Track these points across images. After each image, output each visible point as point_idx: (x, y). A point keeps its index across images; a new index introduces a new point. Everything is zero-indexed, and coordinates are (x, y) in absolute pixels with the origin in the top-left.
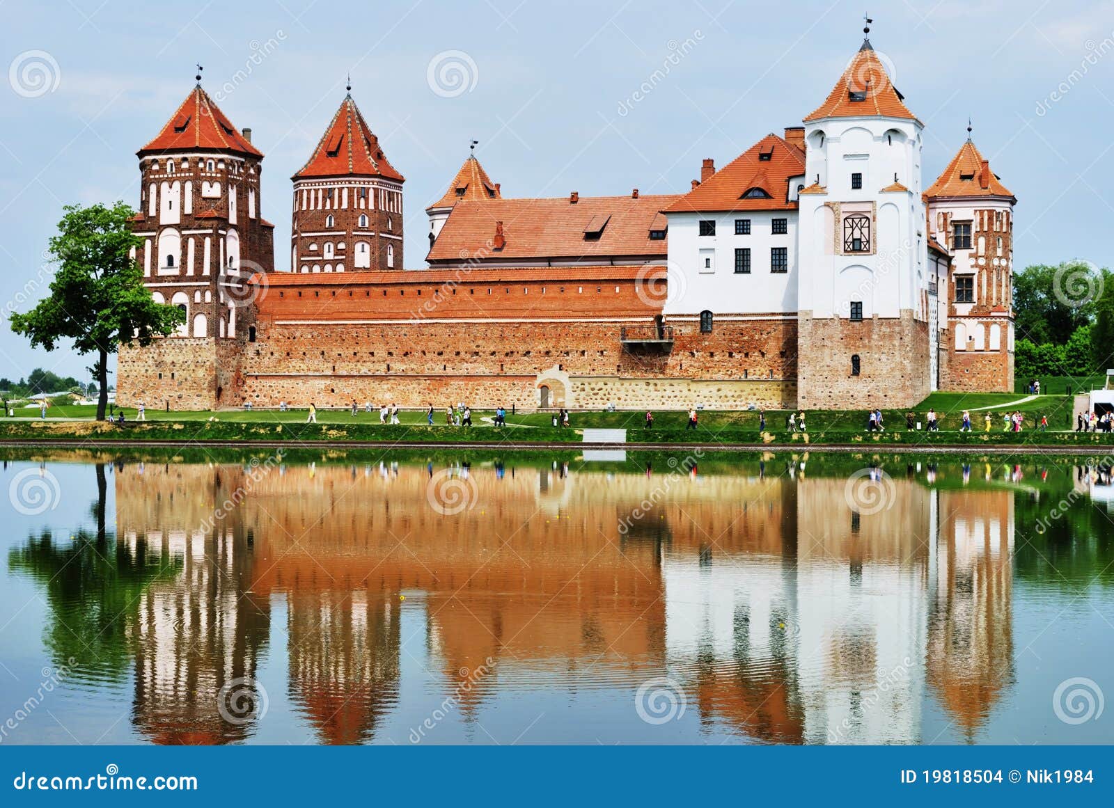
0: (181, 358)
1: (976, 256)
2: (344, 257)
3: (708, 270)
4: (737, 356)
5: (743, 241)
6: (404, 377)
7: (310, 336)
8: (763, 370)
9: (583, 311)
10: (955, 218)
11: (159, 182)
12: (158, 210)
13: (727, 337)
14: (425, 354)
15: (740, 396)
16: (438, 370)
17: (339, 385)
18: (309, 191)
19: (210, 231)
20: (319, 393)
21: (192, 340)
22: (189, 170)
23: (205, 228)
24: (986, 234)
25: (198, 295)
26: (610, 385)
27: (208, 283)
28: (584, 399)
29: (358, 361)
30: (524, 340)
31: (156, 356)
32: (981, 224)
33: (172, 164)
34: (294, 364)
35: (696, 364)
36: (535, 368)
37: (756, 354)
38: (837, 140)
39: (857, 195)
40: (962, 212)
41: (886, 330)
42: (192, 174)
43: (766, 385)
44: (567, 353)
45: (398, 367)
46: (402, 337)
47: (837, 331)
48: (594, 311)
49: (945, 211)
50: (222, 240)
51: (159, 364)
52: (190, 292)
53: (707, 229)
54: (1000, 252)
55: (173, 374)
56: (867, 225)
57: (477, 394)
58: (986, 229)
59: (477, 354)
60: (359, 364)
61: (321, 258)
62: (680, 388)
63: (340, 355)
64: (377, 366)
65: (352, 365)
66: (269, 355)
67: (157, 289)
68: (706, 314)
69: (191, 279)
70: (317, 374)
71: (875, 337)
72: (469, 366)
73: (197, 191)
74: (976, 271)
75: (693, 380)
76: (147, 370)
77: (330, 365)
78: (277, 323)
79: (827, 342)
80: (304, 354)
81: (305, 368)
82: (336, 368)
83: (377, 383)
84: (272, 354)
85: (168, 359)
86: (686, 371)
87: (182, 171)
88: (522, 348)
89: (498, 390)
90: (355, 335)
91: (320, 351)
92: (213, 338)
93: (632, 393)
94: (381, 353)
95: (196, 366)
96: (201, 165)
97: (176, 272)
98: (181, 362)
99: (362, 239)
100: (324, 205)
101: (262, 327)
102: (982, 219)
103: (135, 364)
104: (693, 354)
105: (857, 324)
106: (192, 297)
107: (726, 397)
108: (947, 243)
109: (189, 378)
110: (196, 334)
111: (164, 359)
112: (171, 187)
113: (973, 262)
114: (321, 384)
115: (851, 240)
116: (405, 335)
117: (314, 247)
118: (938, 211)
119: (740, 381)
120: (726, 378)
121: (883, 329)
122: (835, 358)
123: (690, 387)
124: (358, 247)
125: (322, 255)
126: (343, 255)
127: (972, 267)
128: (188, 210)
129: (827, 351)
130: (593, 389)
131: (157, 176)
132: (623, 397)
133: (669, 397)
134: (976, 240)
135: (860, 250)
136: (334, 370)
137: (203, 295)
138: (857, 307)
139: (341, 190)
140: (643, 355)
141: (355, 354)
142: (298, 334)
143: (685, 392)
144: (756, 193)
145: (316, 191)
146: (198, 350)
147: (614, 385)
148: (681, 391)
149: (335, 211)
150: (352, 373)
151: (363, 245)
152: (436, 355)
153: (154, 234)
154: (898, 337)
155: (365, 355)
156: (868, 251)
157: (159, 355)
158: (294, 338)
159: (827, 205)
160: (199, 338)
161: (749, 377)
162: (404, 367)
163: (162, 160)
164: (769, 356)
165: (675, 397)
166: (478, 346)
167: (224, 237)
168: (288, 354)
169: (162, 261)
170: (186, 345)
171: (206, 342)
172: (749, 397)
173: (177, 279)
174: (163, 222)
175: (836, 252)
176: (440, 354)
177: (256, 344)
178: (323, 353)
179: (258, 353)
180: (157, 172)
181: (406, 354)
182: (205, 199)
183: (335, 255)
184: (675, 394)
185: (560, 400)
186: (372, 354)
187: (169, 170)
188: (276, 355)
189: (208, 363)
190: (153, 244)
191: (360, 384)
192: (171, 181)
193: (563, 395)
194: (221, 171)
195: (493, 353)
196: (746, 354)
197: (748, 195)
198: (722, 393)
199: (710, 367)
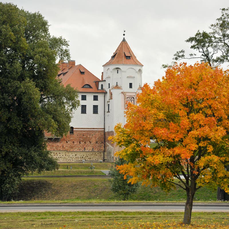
3: (72, 112)
4: (82, 143)
5: (84, 103)
8: (90, 148)
13: (79, 136)
15: (83, 157)
35: (68, 146)
37: (88, 142)
38: (125, 72)
39: (131, 90)
43: (91, 153)
56: (133, 100)
62: (63, 154)
68: (72, 128)
75: (67, 151)
86: (65, 148)
104: (67, 142)
107: (78, 157)
119: (83, 151)
120: (78, 151)
123: (66, 154)
133: (59, 158)
140: (50, 142)
143: (64, 156)
148: (63, 155)
159: (122, 93)
161: (86, 151)
164: (93, 143)
165: (61, 157)
172: (86, 158)
175: (125, 109)
184: (61, 156)
196: (85, 142)
197: (85, 87)
198: (77, 156)
199: (73, 147)
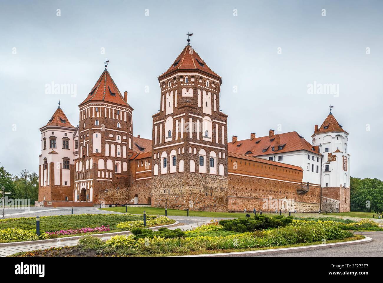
2: (126, 143)
3: (308, 170)
12: (202, 104)
16: (263, 197)
17: (238, 201)
18: (107, 109)
20: (232, 205)
21: (219, 177)
23: (222, 121)
25: (220, 154)
27: (225, 149)
30: (280, 187)
36: (282, 197)
39: (346, 154)
44: (287, 193)
45: (253, 195)
47: (344, 191)
51: (206, 188)
52: (217, 151)
55: (212, 194)
59: (271, 191)
60: (243, 193)
61: (115, 141)
64: (248, 194)
67: (203, 147)
69: (218, 145)
70: (232, 196)
72: (269, 195)
76: (200, 191)
77: (235, 193)
79: (343, 194)
82: (237, 194)
85: (210, 186)
88: (280, 190)
90: (242, 180)
91: (233, 186)
92: (227, 177)
93: (297, 207)
95: (221, 190)
97: (211, 140)
98: (215, 187)
103: (195, 187)
106: (218, 155)
109: (218, 196)
110: (220, 174)
111: (208, 185)
114: (233, 201)
116: (256, 182)
117: (111, 136)
125: (116, 140)
126: (125, 142)
128: (215, 109)
137: (222, 155)
138: (345, 184)
139: (123, 112)
141: (242, 189)
146: (221, 182)
149: (121, 121)
150: (242, 197)
152: (262, 191)
153: (200, 117)
157: (205, 183)
169: (204, 133)
170: (216, 179)
171: (224, 178)
173: (211, 144)
175: (343, 169)
183: (122, 141)
186: (247, 189)
189: (226, 189)
195: (274, 191)
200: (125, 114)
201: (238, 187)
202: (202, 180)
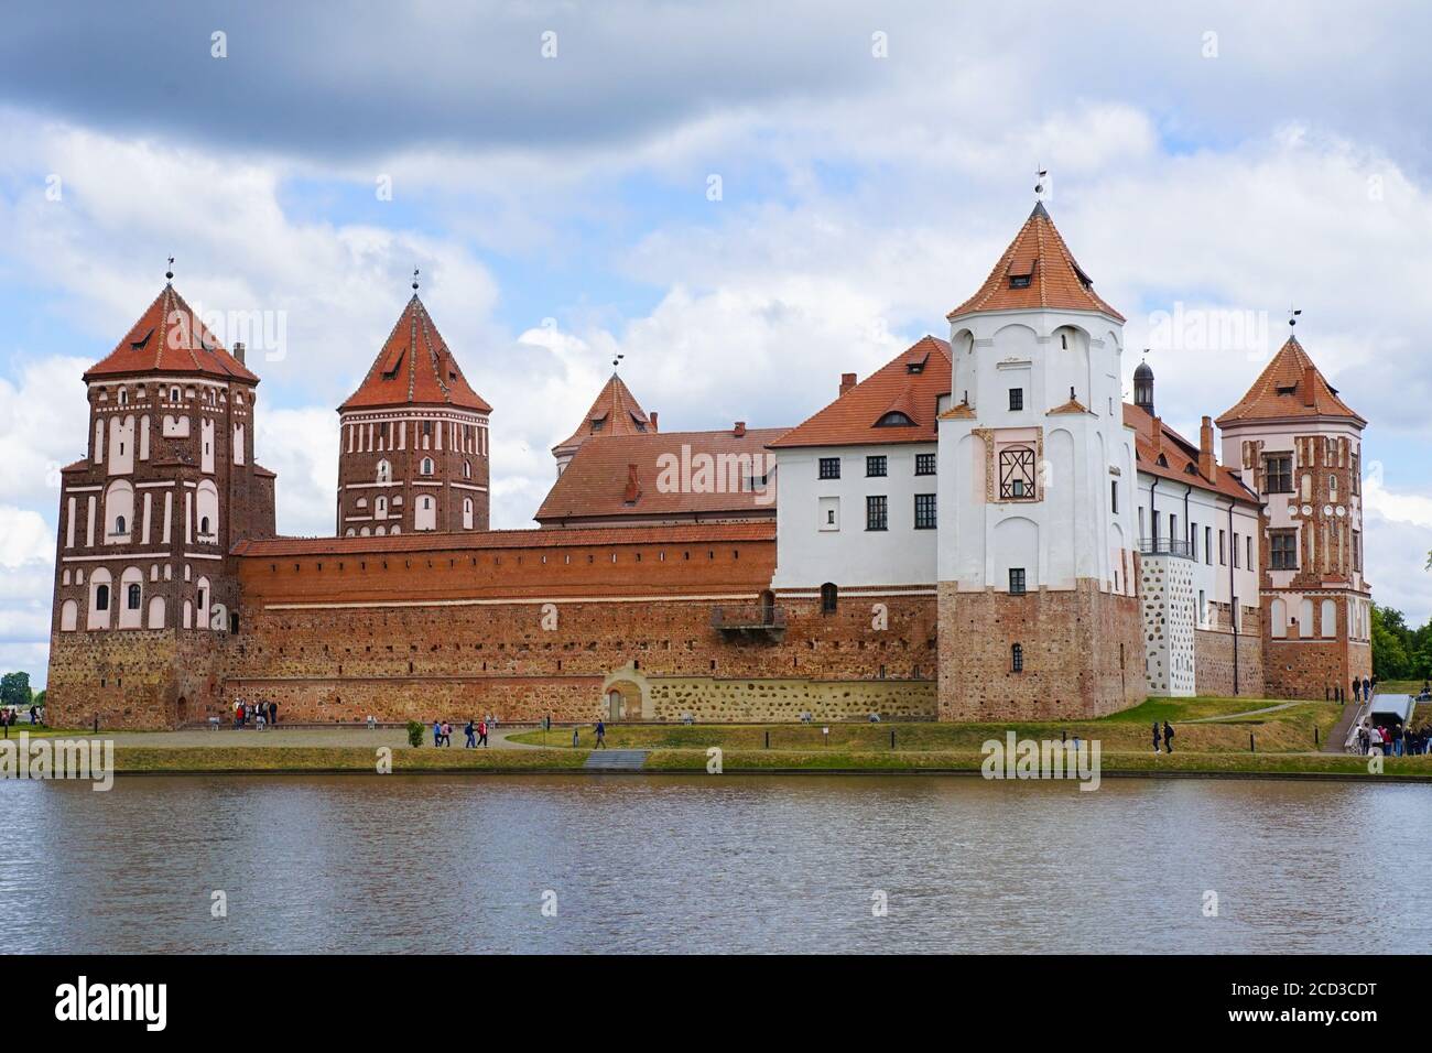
0: (131, 659)
1: (1298, 503)
2: (400, 516)
3: (831, 527)
4: (870, 646)
5: (877, 486)
6: (431, 679)
7: (309, 626)
8: (905, 666)
9: (665, 585)
10: (1266, 449)
11: (107, 417)
12: (106, 455)
13: (856, 619)
14: (458, 647)
15: (874, 704)
16: (476, 669)
17: (348, 691)
18: (357, 427)
19: (172, 483)
20: (320, 703)
21: (147, 633)
22: (146, 401)
23: (165, 480)
24: (1314, 472)
25: (155, 570)
26: (702, 688)
27: (168, 555)
28: (667, 708)
29: (372, 659)
30: (588, 628)
31: (98, 655)
32: (1305, 456)
33: (124, 394)
34: (288, 664)
35: (816, 659)
36: (603, 666)
37: (896, 643)
38: (989, 343)
39: (1017, 419)
40: (1278, 441)
41: (1057, 607)
42: (149, 406)
43: (910, 687)
44: (645, 644)
45: (423, 666)
46: (429, 624)
47: (991, 610)
48: (681, 586)
49: (1254, 439)
50: (189, 495)
51: (102, 667)
52: (145, 566)
53: (830, 470)
54: (1333, 497)
55: (120, 681)
56: (1030, 460)
57: (526, 703)
58: (1312, 464)
59: (526, 646)
60: (372, 663)
61: (371, 518)
62: (795, 692)
63: (348, 650)
64: (396, 666)
65: (363, 665)
66: (256, 652)
67: (101, 564)
68: (829, 589)
69: (147, 549)
70: (318, 677)
71: (1042, 618)
72: (516, 663)
73: (156, 428)
74: (1299, 524)
75: (811, 680)
76: (86, 676)
77: (336, 665)
78: (267, 607)
79: (976, 626)
80: (302, 649)
81: (303, 669)
82: (343, 668)
83: (396, 688)
84: (260, 650)
85: (114, 660)
86: (802, 667)
87: (137, 401)
88: (586, 638)
89: (553, 697)
90: (368, 622)
91: (323, 645)
92: (173, 630)
93: (729, 700)
94: (401, 647)
95: (150, 669)
96: (162, 394)
97: (126, 540)
98: (130, 663)
99: (425, 490)
100: (376, 446)
101: (248, 613)
102: (1306, 450)
103: (73, 667)
104: (812, 645)
105: (1018, 600)
106: (147, 574)
107: (856, 704)
108: (1256, 484)
109: (141, 686)
110: (151, 626)
111: (109, 659)
112: (122, 424)
113: (1293, 511)
114: (322, 691)
115: (1009, 481)
116: (433, 622)
117: (362, 503)
118: (1243, 439)
119: (874, 680)
120: (856, 677)
121: (1054, 606)
122: (989, 648)
123: (808, 691)
124: (420, 501)
125: (373, 514)
126: (399, 513)
127: (1293, 518)
128: (144, 455)
129: (976, 638)
130: (679, 695)
131: (105, 410)
132: (719, 705)
133: (780, 705)
134: (1299, 480)
135: (1021, 497)
136: (340, 671)
137: (161, 571)
138: (1017, 575)
139: (397, 424)
140: (745, 646)
141: (368, 649)
142: (294, 623)
143: (802, 698)
144: (896, 420)
145: (366, 426)
146: (152, 646)
147: (705, 688)
148: (796, 696)
149: (390, 453)
150: (364, 676)
151: (427, 500)
152: (473, 648)
153: (100, 488)
154: (1073, 617)
155: (380, 650)
156: (1033, 497)
157: (103, 655)
158: (289, 628)
159: (976, 432)
160: (155, 631)
161: (887, 676)
162: (431, 667)
163: (111, 387)
164: (914, 646)
165: (788, 704)
166: (527, 636)
167: (194, 491)
168: (281, 650)
169: (110, 525)
170: (138, 640)
171: (163, 635)
172: (887, 704)
173: (127, 549)
174: (112, 472)
175: (989, 499)
176: (479, 647)
177: (240, 637)
178: (327, 647)
179: (242, 650)
180: (106, 403)
181: (434, 648)
182: (167, 439)
183: (389, 514)
184: (787, 700)
185: (635, 710)
186: (390, 648)
187: (120, 401)
188: (265, 652)
189: (166, 665)
190: (98, 502)
191: (373, 690)
192: (123, 416)
193: (640, 703)
194: (191, 400)
195: (548, 646)
196: (883, 644)
197: (887, 422)
198: (850, 699)
199: (834, 663)
200: (403, 427)
201: (348, 647)
202: (93, 648)
